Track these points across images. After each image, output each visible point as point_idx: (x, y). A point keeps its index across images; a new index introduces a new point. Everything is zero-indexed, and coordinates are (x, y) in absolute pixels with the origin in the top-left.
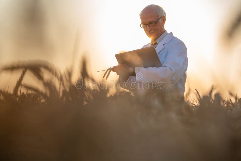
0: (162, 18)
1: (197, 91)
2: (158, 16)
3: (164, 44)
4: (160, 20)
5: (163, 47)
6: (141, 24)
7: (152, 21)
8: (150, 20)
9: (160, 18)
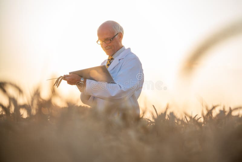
0: (119, 34)
1: (154, 107)
2: (114, 33)
3: (119, 60)
4: (116, 37)
5: (118, 62)
6: (98, 41)
7: (107, 38)
8: (106, 36)
9: (116, 35)
